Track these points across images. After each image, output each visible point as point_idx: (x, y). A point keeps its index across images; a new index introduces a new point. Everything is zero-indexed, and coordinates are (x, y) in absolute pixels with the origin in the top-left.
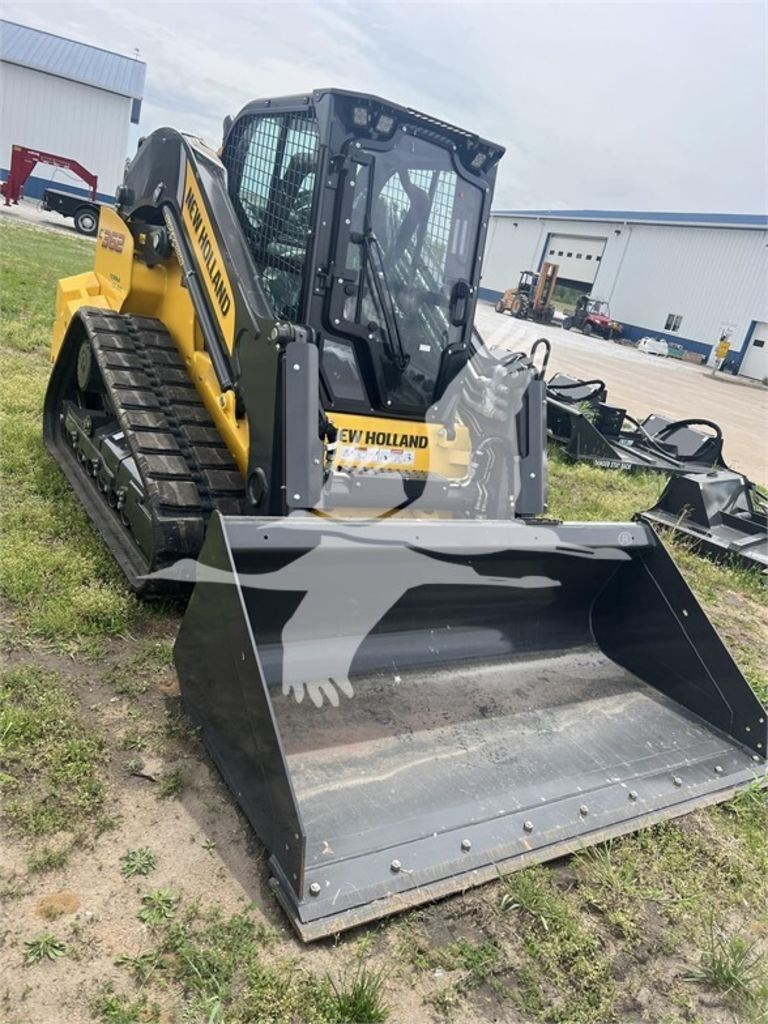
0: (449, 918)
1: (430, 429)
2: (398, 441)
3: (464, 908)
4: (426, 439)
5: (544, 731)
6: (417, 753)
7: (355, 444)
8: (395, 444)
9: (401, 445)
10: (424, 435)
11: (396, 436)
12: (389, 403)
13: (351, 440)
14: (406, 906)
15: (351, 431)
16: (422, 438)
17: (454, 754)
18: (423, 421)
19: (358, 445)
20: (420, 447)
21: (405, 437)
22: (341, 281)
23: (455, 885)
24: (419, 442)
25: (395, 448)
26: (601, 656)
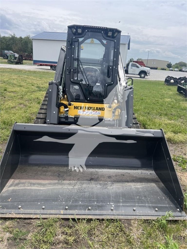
0: (25, 223)
1: (105, 106)
2: (95, 109)
3: (30, 222)
4: (104, 108)
5: (105, 187)
6: (59, 185)
7: (82, 110)
8: (94, 110)
9: (96, 110)
10: (104, 107)
11: (94, 108)
12: (88, 99)
13: (81, 109)
14: (15, 217)
15: (80, 107)
16: (102, 108)
17: (68, 187)
18: (103, 104)
19: (83, 110)
20: (102, 110)
21: (97, 108)
22: (72, 70)
23: (31, 216)
24: (102, 109)
25: (94, 111)
26: (153, 172)
